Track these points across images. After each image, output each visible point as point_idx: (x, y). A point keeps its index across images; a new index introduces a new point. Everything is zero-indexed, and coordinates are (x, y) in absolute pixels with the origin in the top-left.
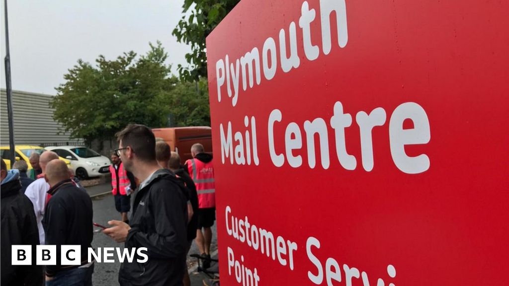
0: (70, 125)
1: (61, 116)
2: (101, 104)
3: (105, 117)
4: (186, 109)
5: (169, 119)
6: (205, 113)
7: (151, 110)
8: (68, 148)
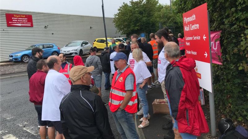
0: (121, 29)
1: (118, 26)
2: (133, 20)
3: (134, 25)
4: (166, 19)
5: (160, 24)
6: (175, 21)
7: (152, 21)
8: (121, 38)
